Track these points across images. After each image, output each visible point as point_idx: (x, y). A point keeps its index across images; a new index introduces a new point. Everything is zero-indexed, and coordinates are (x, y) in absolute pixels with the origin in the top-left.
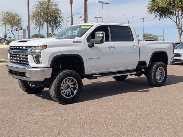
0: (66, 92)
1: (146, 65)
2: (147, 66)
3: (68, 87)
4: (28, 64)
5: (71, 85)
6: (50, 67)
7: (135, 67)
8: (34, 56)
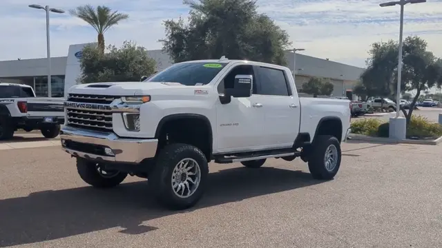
0: (180, 186)
1: (309, 140)
2: (311, 141)
3: (183, 177)
4: (112, 131)
5: (189, 171)
6: (155, 138)
7: (291, 144)
8: (125, 114)
